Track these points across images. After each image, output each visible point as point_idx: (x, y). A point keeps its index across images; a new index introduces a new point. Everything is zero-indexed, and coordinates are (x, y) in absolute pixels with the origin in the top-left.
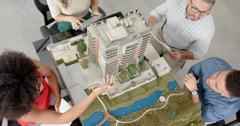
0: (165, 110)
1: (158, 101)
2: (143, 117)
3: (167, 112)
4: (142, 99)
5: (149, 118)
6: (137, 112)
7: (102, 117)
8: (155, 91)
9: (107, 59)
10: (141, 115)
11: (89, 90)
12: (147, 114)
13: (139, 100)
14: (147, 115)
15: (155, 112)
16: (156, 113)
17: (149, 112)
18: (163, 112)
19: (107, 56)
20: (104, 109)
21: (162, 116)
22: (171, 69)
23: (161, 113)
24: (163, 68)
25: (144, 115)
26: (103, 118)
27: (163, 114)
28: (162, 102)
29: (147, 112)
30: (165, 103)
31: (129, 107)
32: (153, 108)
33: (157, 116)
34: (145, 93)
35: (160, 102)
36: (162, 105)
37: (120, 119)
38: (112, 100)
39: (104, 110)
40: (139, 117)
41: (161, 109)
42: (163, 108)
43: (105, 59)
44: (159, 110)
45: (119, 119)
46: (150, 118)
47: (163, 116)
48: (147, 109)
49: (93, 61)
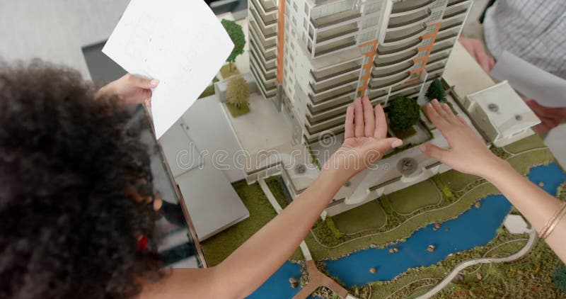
0: (533, 266)
1: (500, 231)
2: (448, 286)
3: (541, 270)
4: (441, 220)
5: (471, 294)
6: (423, 268)
7: (291, 281)
8: (484, 196)
9: (316, 55)
10: (440, 281)
11: (249, 184)
12: (463, 276)
13: (428, 226)
14: (462, 281)
15: (493, 271)
16: (499, 275)
17: (468, 269)
18: (524, 271)
19: (318, 41)
20: (302, 255)
21: (522, 285)
22: (538, 122)
23: (516, 274)
24: (512, 116)
25: (452, 281)
26: (297, 285)
27: (524, 278)
28: (514, 236)
29: (462, 271)
30: (528, 238)
31: (391, 251)
32: (482, 255)
33: (502, 286)
34: (451, 201)
35: (507, 235)
36: (518, 247)
37: (361, 290)
38: (330, 223)
39: (303, 257)
40: (433, 287)
41: (515, 261)
42: (525, 257)
43: (309, 57)
44: (506, 263)
45: (357, 292)
46: (474, 292)
47: (526, 285)
48: (460, 259)
49: (267, 92)
